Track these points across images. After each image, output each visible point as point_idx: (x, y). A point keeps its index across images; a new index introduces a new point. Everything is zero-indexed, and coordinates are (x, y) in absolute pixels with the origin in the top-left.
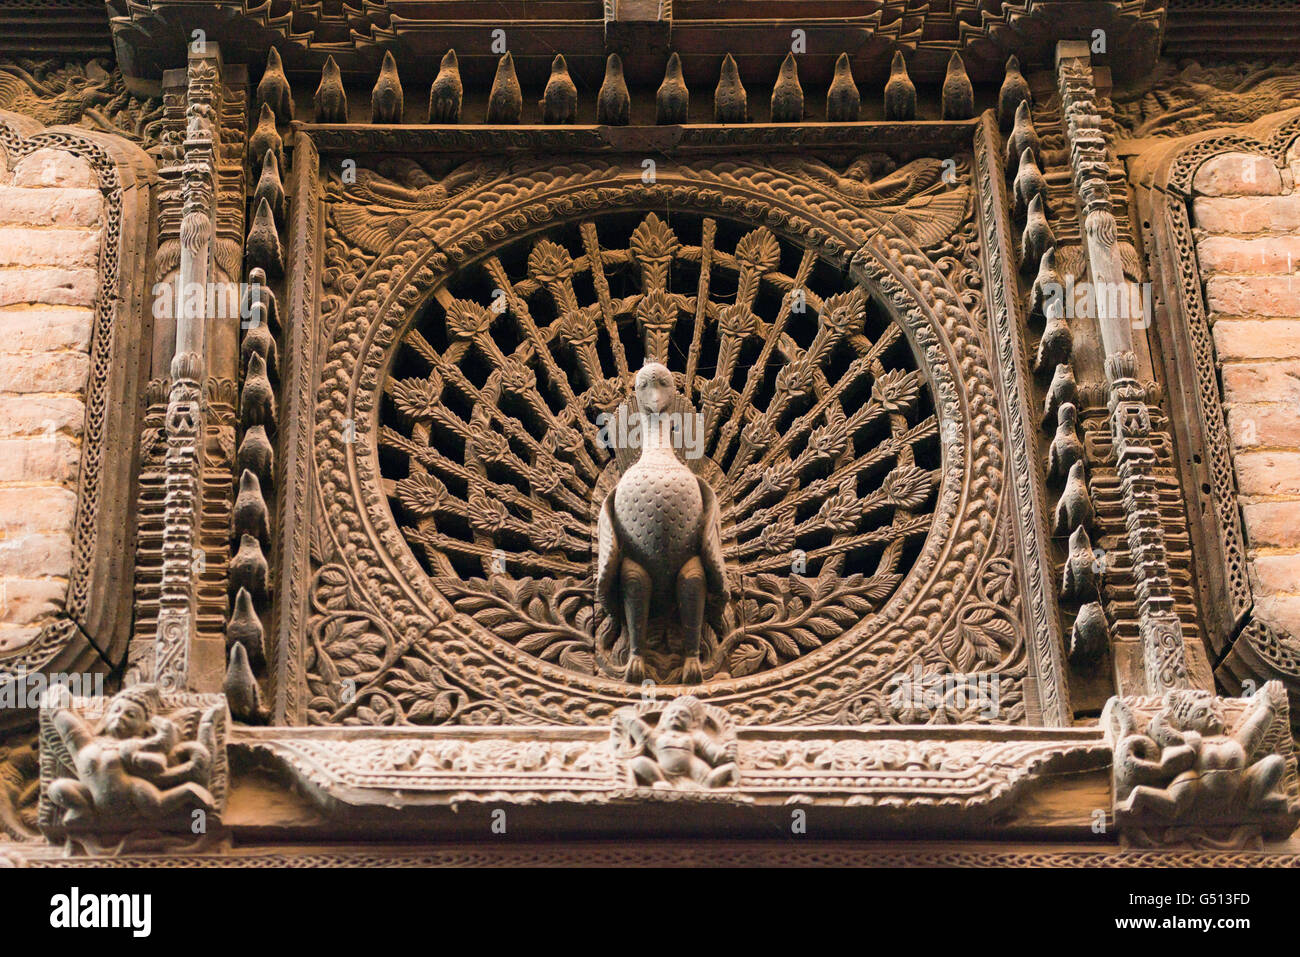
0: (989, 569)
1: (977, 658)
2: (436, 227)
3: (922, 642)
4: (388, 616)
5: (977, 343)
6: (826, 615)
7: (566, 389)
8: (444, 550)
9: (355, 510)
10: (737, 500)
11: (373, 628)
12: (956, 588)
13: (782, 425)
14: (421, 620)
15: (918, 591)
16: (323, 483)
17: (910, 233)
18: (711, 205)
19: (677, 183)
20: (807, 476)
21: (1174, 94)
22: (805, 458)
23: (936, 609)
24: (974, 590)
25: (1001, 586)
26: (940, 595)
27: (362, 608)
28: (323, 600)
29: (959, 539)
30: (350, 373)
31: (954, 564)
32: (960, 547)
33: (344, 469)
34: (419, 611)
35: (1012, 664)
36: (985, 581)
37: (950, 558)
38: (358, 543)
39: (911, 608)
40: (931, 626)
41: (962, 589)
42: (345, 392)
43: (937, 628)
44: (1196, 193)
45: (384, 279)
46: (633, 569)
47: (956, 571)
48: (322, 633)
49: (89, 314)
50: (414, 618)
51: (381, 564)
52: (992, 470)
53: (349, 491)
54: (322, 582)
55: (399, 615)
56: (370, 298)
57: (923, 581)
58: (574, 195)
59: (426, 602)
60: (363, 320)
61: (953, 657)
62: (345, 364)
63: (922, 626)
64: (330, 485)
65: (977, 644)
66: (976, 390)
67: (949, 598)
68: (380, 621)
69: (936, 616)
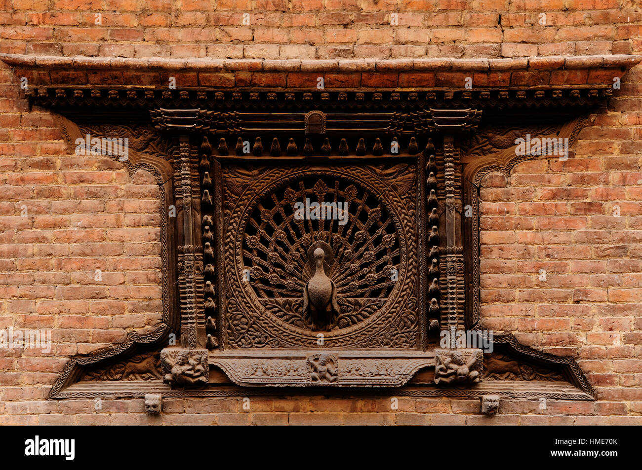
0: (410, 300)
1: (405, 326)
2: (257, 187)
3: (390, 322)
4: (248, 313)
5: (412, 228)
6: (366, 311)
7: (295, 238)
8: (262, 289)
9: (237, 281)
10: (343, 273)
11: (244, 317)
12: (401, 306)
13: (356, 250)
14: (257, 315)
15: (390, 307)
16: (228, 273)
17: (396, 190)
18: (338, 178)
19: (328, 171)
20: (362, 266)
21: (481, 137)
22: (362, 261)
23: (395, 312)
24: (405, 307)
25: (413, 305)
26: (396, 308)
27: (241, 311)
28: (230, 309)
29: (403, 291)
30: (234, 237)
31: (400, 299)
32: (403, 294)
33: (234, 268)
34: (256, 312)
35: (414, 328)
36: (409, 304)
37: (400, 297)
38: (239, 291)
39: (388, 312)
40: (393, 317)
41: (402, 306)
42: (233, 243)
43: (395, 318)
44: (481, 186)
45: (242, 205)
46: (313, 308)
47: (400, 301)
48: (231, 319)
49: (159, 229)
50: (255, 314)
51: (245, 298)
52: (414, 270)
53: (236, 275)
54: (229, 303)
55: (250, 313)
56: (238, 211)
57: (392, 304)
58: (297, 175)
59: (258, 309)
60: (237, 219)
61: (398, 326)
62: (232, 234)
63: (391, 317)
64: (230, 273)
65: (405, 322)
66: (411, 244)
67: (399, 308)
68: (246, 315)
69: (395, 314)
